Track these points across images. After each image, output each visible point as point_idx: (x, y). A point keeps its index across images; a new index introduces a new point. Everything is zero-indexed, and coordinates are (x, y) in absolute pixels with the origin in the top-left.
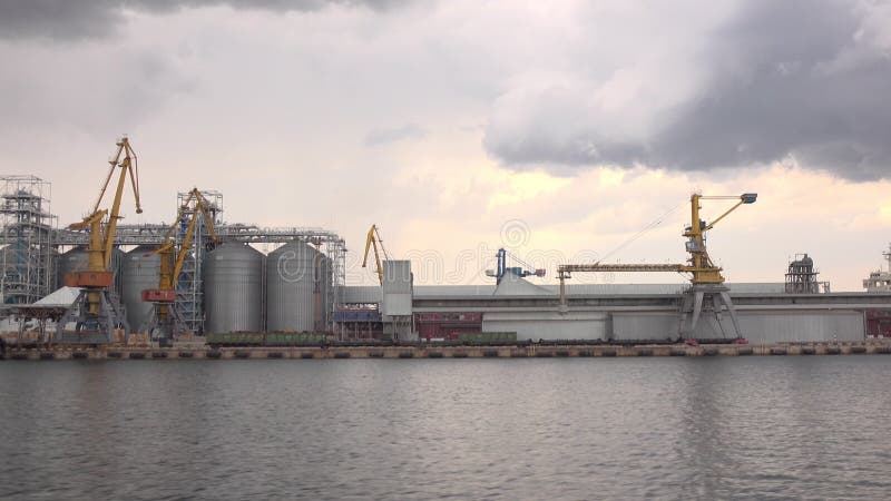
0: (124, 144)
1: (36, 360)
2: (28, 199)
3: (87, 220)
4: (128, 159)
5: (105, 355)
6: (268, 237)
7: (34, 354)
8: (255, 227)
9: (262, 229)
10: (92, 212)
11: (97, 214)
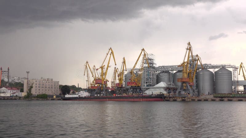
0: (189, 44)
1: (172, 101)
2: (150, 60)
3: (182, 64)
4: (190, 47)
5: (190, 100)
6: (214, 67)
7: (171, 99)
8: (210, 65)
9: (212, 65)
10: (183, 62)
11: (184, 63)
